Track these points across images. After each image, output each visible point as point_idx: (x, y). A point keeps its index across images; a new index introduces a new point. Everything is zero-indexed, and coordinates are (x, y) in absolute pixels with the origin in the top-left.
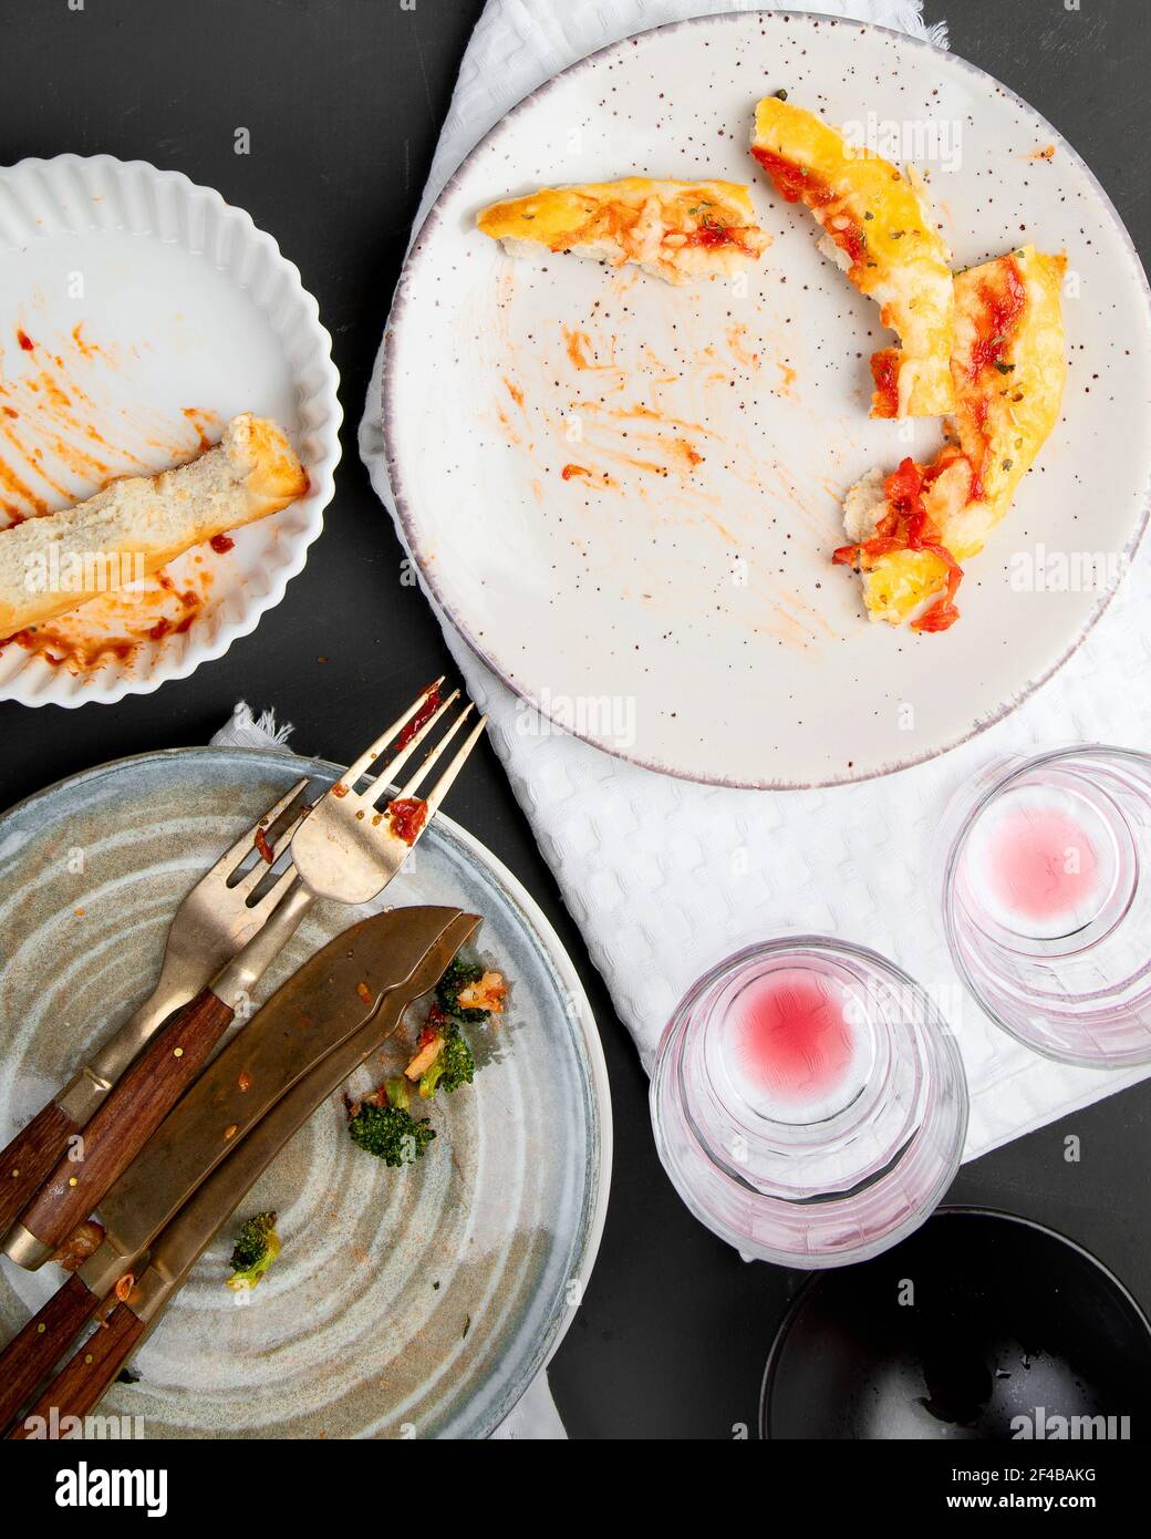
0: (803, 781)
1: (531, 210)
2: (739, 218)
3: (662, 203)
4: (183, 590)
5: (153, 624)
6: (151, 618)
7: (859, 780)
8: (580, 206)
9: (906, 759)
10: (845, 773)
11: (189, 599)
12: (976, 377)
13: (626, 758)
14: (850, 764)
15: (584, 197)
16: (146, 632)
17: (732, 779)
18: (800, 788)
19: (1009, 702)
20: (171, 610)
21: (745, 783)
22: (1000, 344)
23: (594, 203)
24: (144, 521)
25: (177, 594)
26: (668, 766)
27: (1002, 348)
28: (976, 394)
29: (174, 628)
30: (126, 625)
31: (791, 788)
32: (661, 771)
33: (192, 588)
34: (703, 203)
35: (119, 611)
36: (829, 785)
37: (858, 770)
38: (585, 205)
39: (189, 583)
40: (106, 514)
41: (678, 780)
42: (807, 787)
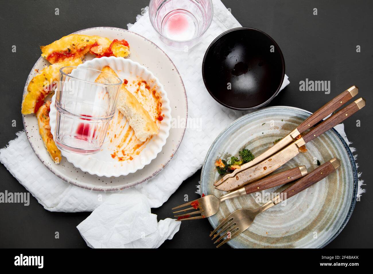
0: (179, 78)
1: (53, 152)
2: (45, 108)
3: (45, 125)
4: (138, 86)
5: (147, 89)
6: (146, 91)
7: (175, 67)
8: (50, 142)
9: (168, 59)
10: (175, 70)
11: (139, 84)
12: (74, 54)
13: (187, 114)
14: (173, 70)
15: (48, 142)
16: (149, 90)
17: (184, 92)
18: (181, 78)
19: (150, 43)
20: (143, 86)
21: (184, 89)
22: (65, 53)
23: (49, 139)
24: (123, 101)
25: (139, 87)
26: (186, 105)
27: (65, 52)
28: (77, 53)
29: (146, 85)
30: (149, 95)
31: (182, 80)
32: (187, 106)
33: (137, 85)
34: (43, 117)
35: (147, 98)
36: (178, 72)
37: (174, 68)
38: (49, 141)
39: (136, 85)
40: (124, 109)
41: (188, 102)
42: (180, 77)
